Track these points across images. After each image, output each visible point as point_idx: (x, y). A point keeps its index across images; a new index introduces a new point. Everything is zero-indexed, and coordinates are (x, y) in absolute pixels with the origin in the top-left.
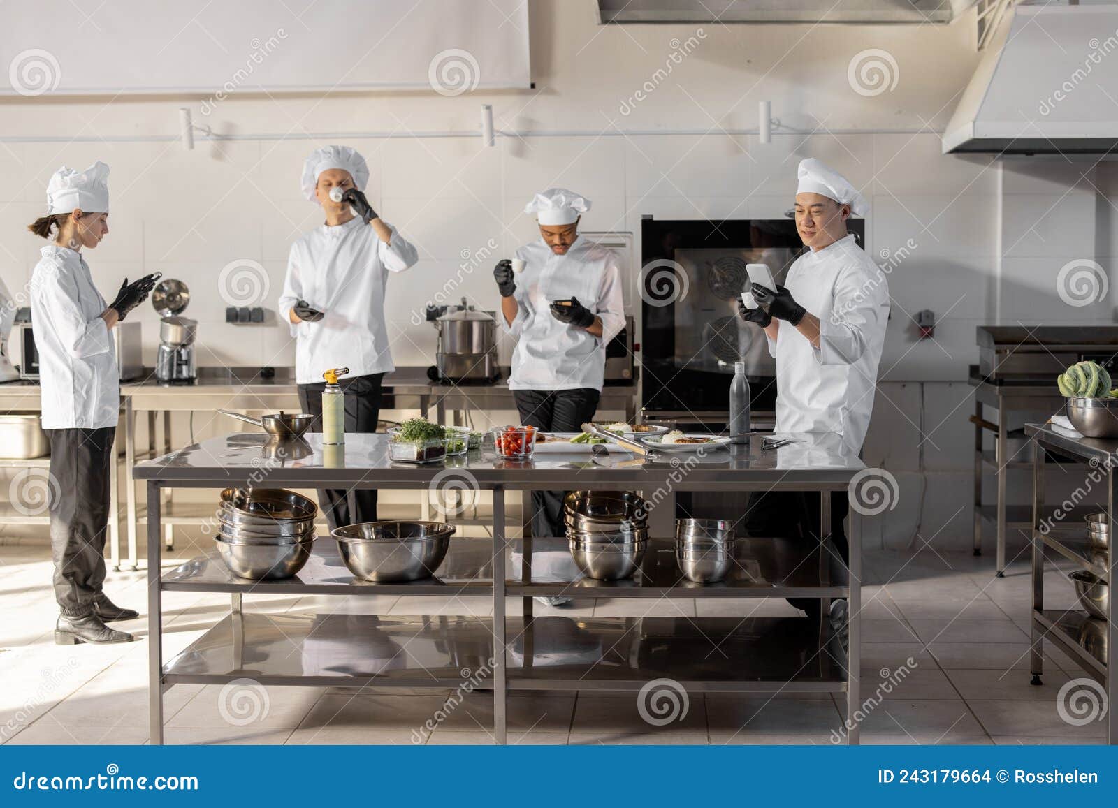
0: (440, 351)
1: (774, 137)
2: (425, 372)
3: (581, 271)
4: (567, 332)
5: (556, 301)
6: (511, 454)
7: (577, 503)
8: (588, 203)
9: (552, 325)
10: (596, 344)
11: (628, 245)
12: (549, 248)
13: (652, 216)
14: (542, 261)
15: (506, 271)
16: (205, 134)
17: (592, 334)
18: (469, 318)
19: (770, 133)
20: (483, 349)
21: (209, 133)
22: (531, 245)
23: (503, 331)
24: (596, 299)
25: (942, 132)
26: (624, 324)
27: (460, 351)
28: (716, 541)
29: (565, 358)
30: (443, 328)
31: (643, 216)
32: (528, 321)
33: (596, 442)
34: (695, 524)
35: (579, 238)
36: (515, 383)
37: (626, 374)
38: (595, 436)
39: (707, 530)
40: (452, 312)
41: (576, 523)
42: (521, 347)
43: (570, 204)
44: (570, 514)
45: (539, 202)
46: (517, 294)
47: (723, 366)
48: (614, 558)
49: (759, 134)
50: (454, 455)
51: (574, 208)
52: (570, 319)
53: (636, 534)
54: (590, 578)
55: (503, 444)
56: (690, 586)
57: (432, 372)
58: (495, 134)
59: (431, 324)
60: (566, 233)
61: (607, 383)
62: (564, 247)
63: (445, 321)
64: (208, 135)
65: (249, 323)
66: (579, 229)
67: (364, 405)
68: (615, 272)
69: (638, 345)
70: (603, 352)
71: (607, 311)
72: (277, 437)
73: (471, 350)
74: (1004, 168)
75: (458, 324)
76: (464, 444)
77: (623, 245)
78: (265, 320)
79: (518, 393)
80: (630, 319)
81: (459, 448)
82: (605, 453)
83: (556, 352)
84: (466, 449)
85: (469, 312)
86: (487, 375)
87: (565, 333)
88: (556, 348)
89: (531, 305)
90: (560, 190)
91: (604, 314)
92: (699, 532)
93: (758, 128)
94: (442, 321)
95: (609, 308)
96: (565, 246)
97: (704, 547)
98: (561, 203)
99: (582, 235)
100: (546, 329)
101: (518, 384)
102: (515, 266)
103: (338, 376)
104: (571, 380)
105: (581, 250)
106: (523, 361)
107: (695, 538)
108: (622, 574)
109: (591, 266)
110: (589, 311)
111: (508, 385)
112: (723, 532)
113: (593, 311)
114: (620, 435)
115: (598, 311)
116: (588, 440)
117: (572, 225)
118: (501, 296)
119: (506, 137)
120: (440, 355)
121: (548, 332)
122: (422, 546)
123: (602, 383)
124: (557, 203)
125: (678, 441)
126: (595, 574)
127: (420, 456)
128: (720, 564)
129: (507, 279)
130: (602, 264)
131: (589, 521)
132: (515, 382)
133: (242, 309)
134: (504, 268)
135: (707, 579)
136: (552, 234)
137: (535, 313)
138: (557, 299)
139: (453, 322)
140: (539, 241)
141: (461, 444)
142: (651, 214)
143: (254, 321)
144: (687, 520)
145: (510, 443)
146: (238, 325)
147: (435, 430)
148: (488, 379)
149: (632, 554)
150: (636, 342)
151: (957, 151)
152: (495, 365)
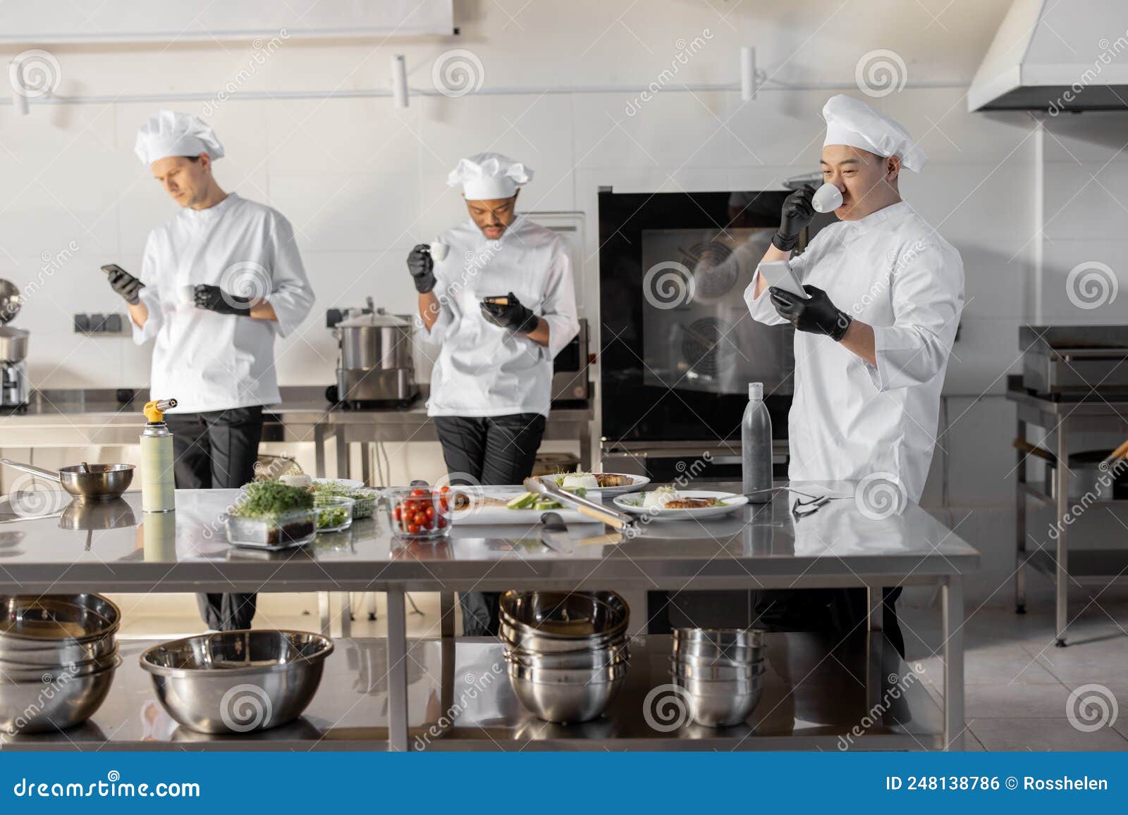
0: (341, 366)
1: (759, 94)
2: (323, 393)
3: (520, 262)
4: (504, 341)
5: (488, 298)
6: (416, 531)
7: (519, 603)
8: (528, 171)
9: (484, 331)
10: (541, 354)
11: (579, 229)
12: (480, 231)
13: (611, 187)
14: (471, 248)
15: (423, 259)
16: (43, 96)
17: (537, 342)
18: (377, 324)
19: (754, 87)
20: (395, 364)
22: (457, 229)
23: (421, 340)
24: (540, 297)
25: (967, 85)
26: (577, 329)
27: (367, 366)
28: (734, 664)
29: (501, 373)
30: (343, 337)
31: (601, 187)
32: (453, 326)
33: (547, 507)
34: (704, 638)
35: (517, 219)
36: (435, 407)
37: (579, 393)
38: (545, 498)
39: (720, 650)
40: (356, 316)
41: (518, 638)
42: (444, 362)
43: (506, 172)
44: (507, 622)
45: (465, 169)
46: (438, 289)
47: (694, 378)
48: (577, 692)
49: (740, 90)
50: (331, 531)
51: (510, 177)
52: (507, 321)
53: (611, 653)
54: (539, 720)
55: (404, 515)
56: (696, 735)
57: (331, 393)
58: (410, 92)
59: (330, 330)
60: (500, 210)
61: (556, 405)
62: (498, 228)
63: (347, 327)
64: (48, 97)
65: (103, 333)
66: (519, 207)
67: (239, 440)
68: (565, 261)
69: (594, 356)
70: (550, 366)
71: (554, 313)
72: (82, 500)
73: (380, 365)
74: (1047, 127)
75: (363, 332)
76: (346, 515)
77: (572, 229)
78: (123, 329)
79: (440, 420)
80: (584, 323)
81: (338, 521)
82: (561, 527)
83: (489, 366)
84: (350, 521)
85: (377, 315)
86: (401, 396)
87: (501, 342)
88: (488, 360)
89: (457, 305)
90: (492, 156)
91: (550, 316)
92: (708, 651)
93: (739, 83)
94: (343, 328)
95: (558, 308)
96: (500, 228)
97: (716, 675)
98: (494, 170)
99: (520, 215)
100: (476, 335)
101: (441, 408)
102: (435, 254)
103: (162, 411)
104: (509, 403)
105: (521, 234)
106: (445, 379)
107: (702, 659)
108: (589, 714)
109: (534, 254)
110: (531, 312)
111: (427, 409)
112: (745, 650)
113: (537, 312)
114: (582, 496)
115: (544, 313)
116: (534, 505)
117: (510, 198)
118: (416, 293)
119: (425, 98)
120: (340, 371)
121: (478, 341)
122: (280, 679)
123: (548, 405)
124: (489, 169)
125: (671, 503)
126: (548, 714)
127: (273, 538)
128: (741, 697)
129: (424, 270)
130: (548, 252)
131: (538, 636)
132: (436, 405)
133: (94, 316)
134: (420, 256)
135: (721, 722)
136: (482, 211)
137: (461, 316)
138: (489, 295)
139: (356, 329)
140: (468, 223)
141: (342, 514)
142: (609, 185)
143: (112, 331)
144: (690, 631)
145: (414, 513)
146: (89, 336)
147: (296, 497)
148: (403, 401)
149: (606, 684)
150: (591, 352)
151: (986, 109)
152: (411, 382)
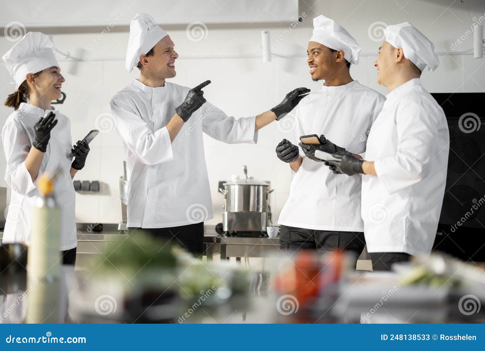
0: (225, 210)
16: (65, 57)
18: (249, 183)
19: (482, 50)
21: (68, 56)
30: (228, 191)
57: (219, 227)
58: (272, 55)
64: (67, 58)
65: (89, 192)
78: (100, 190)
94: (228, 186)
133: (84, 182)
143: (92, 191)
146: (82, 194)
